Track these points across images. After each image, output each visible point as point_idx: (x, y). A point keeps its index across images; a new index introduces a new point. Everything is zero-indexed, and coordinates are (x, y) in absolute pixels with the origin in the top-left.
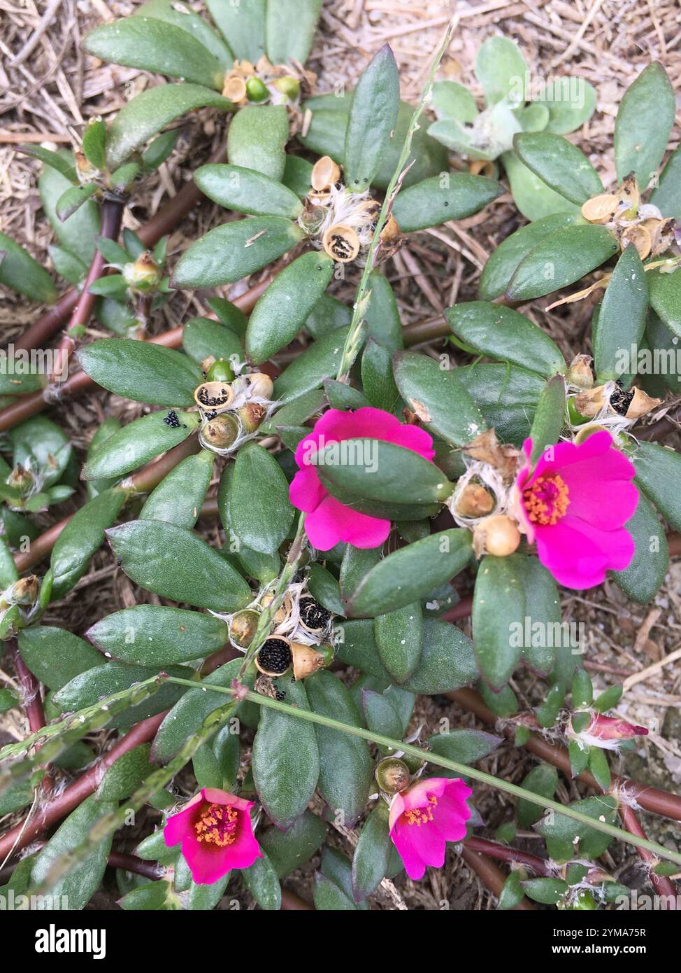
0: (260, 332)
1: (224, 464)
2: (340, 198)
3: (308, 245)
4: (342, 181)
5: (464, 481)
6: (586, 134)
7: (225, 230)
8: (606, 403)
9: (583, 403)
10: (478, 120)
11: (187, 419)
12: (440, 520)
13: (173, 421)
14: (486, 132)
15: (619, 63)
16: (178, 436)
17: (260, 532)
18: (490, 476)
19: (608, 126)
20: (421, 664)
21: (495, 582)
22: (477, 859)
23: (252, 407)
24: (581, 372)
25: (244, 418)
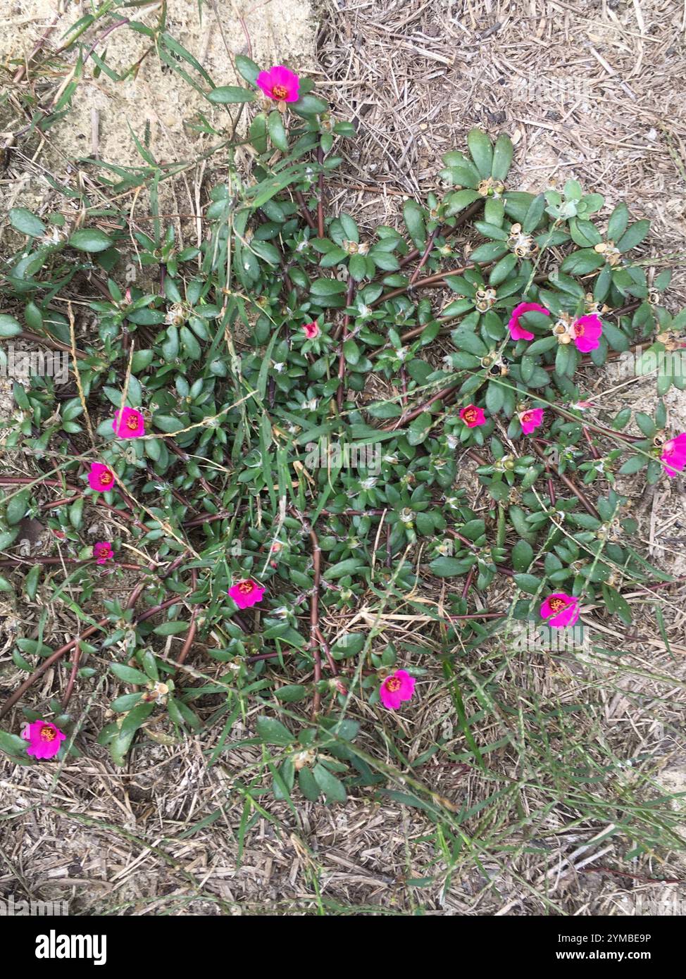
0: (495, 277)
1: (482, 315)
2: (521, 237)
3: (509, 252)
4: (521, 231)
5: (558, 324)
6: (599, 214)
7: (487, 245)
8: (596, 308)
9: (589, 307)
10: (562, 205)
11: (473, 301)
12: (550, 333)
13: (470, 302)
14: (564, 211)
15: (613, 189)
16: (471, 306)
17: (495, 334)
18: (565, 323)
19: (607, 212)
20: (532, 378)
21: (563, 350)
22: (536, 445)
23: (492, 300)
24: (590, 298)
25: (489, 302)
